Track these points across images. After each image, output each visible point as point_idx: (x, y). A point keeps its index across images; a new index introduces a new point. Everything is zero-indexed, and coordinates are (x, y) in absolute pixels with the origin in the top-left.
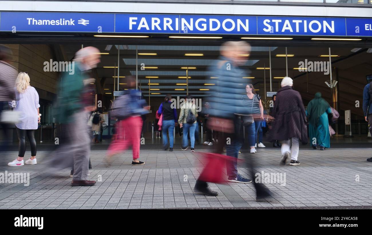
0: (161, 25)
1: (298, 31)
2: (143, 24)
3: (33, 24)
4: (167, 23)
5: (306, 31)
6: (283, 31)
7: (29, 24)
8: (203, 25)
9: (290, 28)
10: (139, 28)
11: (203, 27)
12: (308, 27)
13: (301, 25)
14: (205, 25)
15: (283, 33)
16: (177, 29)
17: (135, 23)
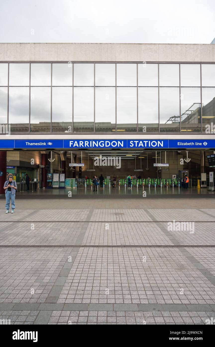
0: (84, 144)
1: (146, 146)
2: (76, 144)
3: (28, 145)
4: (86, 144)
5: (150, 146)
6: (139, 146)
7: (27, 145)
8: (102, 144)
9: (142, 145)
10: (74, 146)
11: (102, 145)
12: (151, 144)
13: (148, 143)
14: (103, 144)
15: (139, 147)
16: (91, 146)
17: (72, 144)
